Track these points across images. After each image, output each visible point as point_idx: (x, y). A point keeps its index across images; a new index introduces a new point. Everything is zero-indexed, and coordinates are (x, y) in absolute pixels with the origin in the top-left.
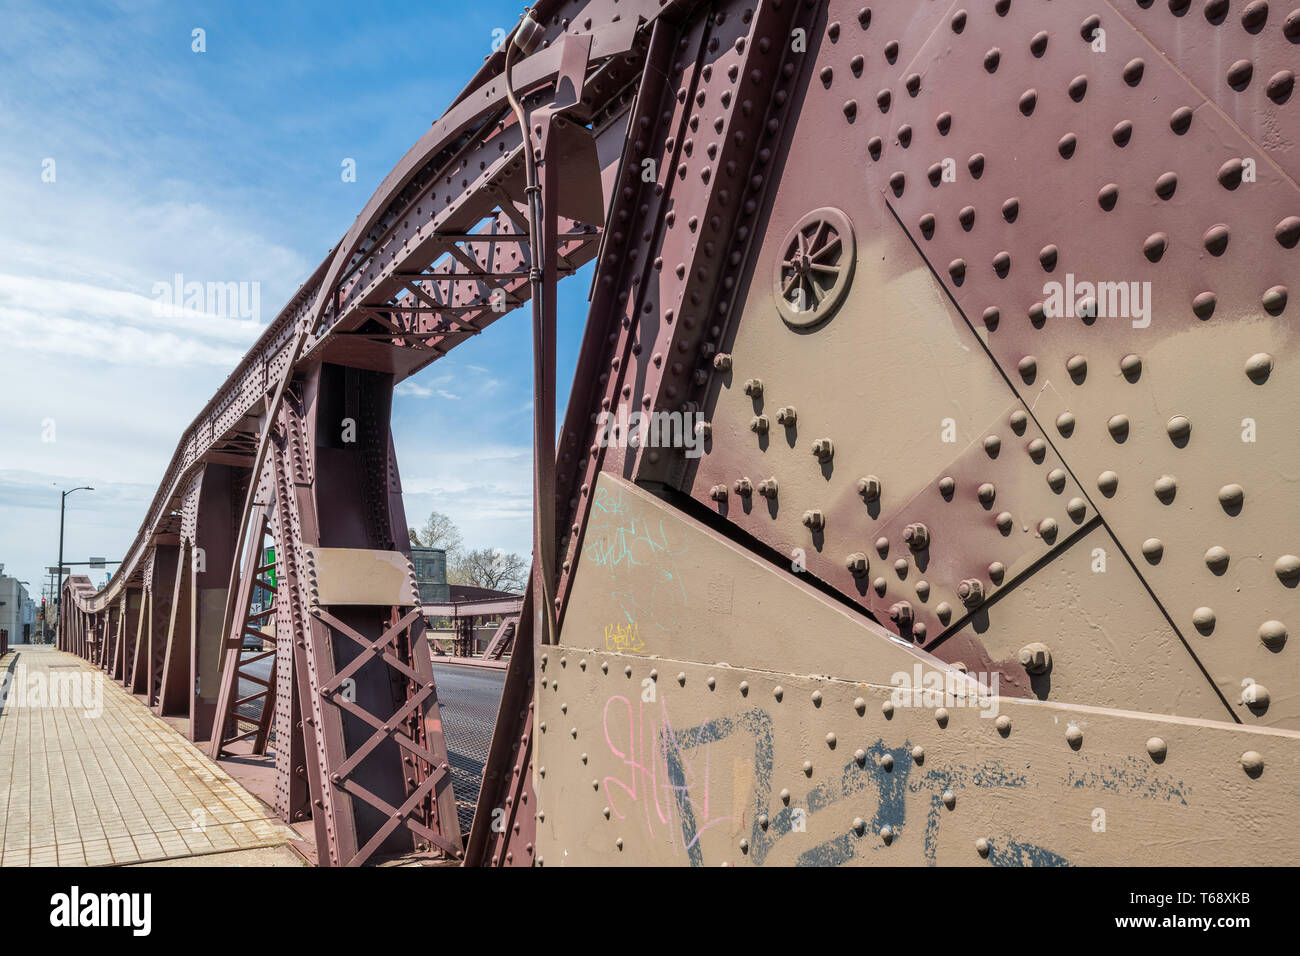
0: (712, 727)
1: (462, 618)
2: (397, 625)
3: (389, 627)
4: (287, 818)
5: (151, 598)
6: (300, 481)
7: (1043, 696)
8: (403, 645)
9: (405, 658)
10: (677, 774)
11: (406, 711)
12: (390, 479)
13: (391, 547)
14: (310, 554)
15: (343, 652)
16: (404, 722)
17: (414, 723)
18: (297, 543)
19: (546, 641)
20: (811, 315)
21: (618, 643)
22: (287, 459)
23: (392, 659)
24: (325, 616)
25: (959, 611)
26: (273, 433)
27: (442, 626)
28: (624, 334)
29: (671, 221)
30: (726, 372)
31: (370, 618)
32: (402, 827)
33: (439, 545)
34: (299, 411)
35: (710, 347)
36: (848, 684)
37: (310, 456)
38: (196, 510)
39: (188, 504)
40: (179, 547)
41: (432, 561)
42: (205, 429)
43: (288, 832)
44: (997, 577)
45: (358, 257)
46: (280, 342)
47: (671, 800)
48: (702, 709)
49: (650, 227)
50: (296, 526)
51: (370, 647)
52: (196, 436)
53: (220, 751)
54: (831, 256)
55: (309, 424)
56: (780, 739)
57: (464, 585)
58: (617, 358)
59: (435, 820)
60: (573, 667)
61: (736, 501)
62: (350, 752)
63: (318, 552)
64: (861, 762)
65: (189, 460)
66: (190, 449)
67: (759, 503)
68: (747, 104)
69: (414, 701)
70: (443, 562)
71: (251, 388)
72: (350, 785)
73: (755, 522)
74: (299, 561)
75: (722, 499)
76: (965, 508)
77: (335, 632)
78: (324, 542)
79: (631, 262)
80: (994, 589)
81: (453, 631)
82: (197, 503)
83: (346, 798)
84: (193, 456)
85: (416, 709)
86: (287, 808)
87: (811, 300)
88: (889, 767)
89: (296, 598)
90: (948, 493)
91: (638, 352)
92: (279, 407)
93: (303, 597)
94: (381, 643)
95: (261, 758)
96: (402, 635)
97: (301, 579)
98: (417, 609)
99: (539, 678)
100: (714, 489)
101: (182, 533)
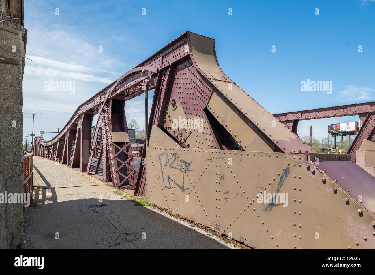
0: (163, 154)
1: (139, 147)
2: (126, 146)
3: (124, 146)
4: (106, 181)
5: (68, 142)
6: (108, 120)
7: (189, 148)
8: (127, 149)
9: (127, 151)
10: (160, 159)
11: (128, 161)
12: (124, 119)
13: (125, 132)
14: (111, 133)
15: (117, 150)
16: (127, 163)
17: (129, 163)
18: (107, 131)
19: (147, 146)
20: (174, 109)
21: (155, 145)
22: (105, 115)
23: (125, 151)
24: (114, 144)
25: (184, 141)
26: (102, 110)
27: (134, 150)
28: (157, 106)
29: (162, 94)
30: (167, 113)
31: (121, 144)
32: (127, 180)
33: (133, 128)
34: (108, 107)
35: (165, 110)
36: (173, 148)
37: (110, 115)
38: (82, 123)
39: (79, 121)
40: (77, 130)
41: (131, 132)
42: (84, 106)
43: (106, 183)
44: (186, 137)
45: (120, 83)
46: (104, 93)
47: (159, 162)
48: (162, 151)
49: (159, 94)
50: (107, 128)
51: (121, 150)
52: (82, 107)
53: (89, 173)
54: (175, 103)
55: (110, 109)
56: (168, 154)
57: (140, 139)
58: (156, 109)
59: (133, 179)
60: (150, 148)
61: (168, 128)
62: (118, 167)
63: (112, 133)
64: (173, 155)
65: (80, 112)
66: (80, 109)
67: (170, 129)
68: (167, 87)
69: (129, 159)
70: (134, 133)
71: (97, 100)
72: (118, 172)
73: (169, 131)
74: (108, 134)
75: (167, 128)
76: (184, 130)
77: (115, 147)
78: (113, 131)
79: (157, 98)
80: (186, 139)
81: (137, 151)
82: (82, 121)
83: (118, 175)
84: (81, 111)
85: (129, 161)
86: (106, 180)
87: (174, 107)
88: (175, 155)
89: (108, 141)
90: (183, 129)
91: (158, 109)
92: (104, 105)
93: (109, 141)
94: (123, 149)
95: (97, 174)
96: (127, 148)
97: (108, 137)
98: (130, 143)
99: (146, 150)
100: (166, 127)
101: (78, 127)
